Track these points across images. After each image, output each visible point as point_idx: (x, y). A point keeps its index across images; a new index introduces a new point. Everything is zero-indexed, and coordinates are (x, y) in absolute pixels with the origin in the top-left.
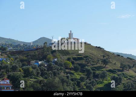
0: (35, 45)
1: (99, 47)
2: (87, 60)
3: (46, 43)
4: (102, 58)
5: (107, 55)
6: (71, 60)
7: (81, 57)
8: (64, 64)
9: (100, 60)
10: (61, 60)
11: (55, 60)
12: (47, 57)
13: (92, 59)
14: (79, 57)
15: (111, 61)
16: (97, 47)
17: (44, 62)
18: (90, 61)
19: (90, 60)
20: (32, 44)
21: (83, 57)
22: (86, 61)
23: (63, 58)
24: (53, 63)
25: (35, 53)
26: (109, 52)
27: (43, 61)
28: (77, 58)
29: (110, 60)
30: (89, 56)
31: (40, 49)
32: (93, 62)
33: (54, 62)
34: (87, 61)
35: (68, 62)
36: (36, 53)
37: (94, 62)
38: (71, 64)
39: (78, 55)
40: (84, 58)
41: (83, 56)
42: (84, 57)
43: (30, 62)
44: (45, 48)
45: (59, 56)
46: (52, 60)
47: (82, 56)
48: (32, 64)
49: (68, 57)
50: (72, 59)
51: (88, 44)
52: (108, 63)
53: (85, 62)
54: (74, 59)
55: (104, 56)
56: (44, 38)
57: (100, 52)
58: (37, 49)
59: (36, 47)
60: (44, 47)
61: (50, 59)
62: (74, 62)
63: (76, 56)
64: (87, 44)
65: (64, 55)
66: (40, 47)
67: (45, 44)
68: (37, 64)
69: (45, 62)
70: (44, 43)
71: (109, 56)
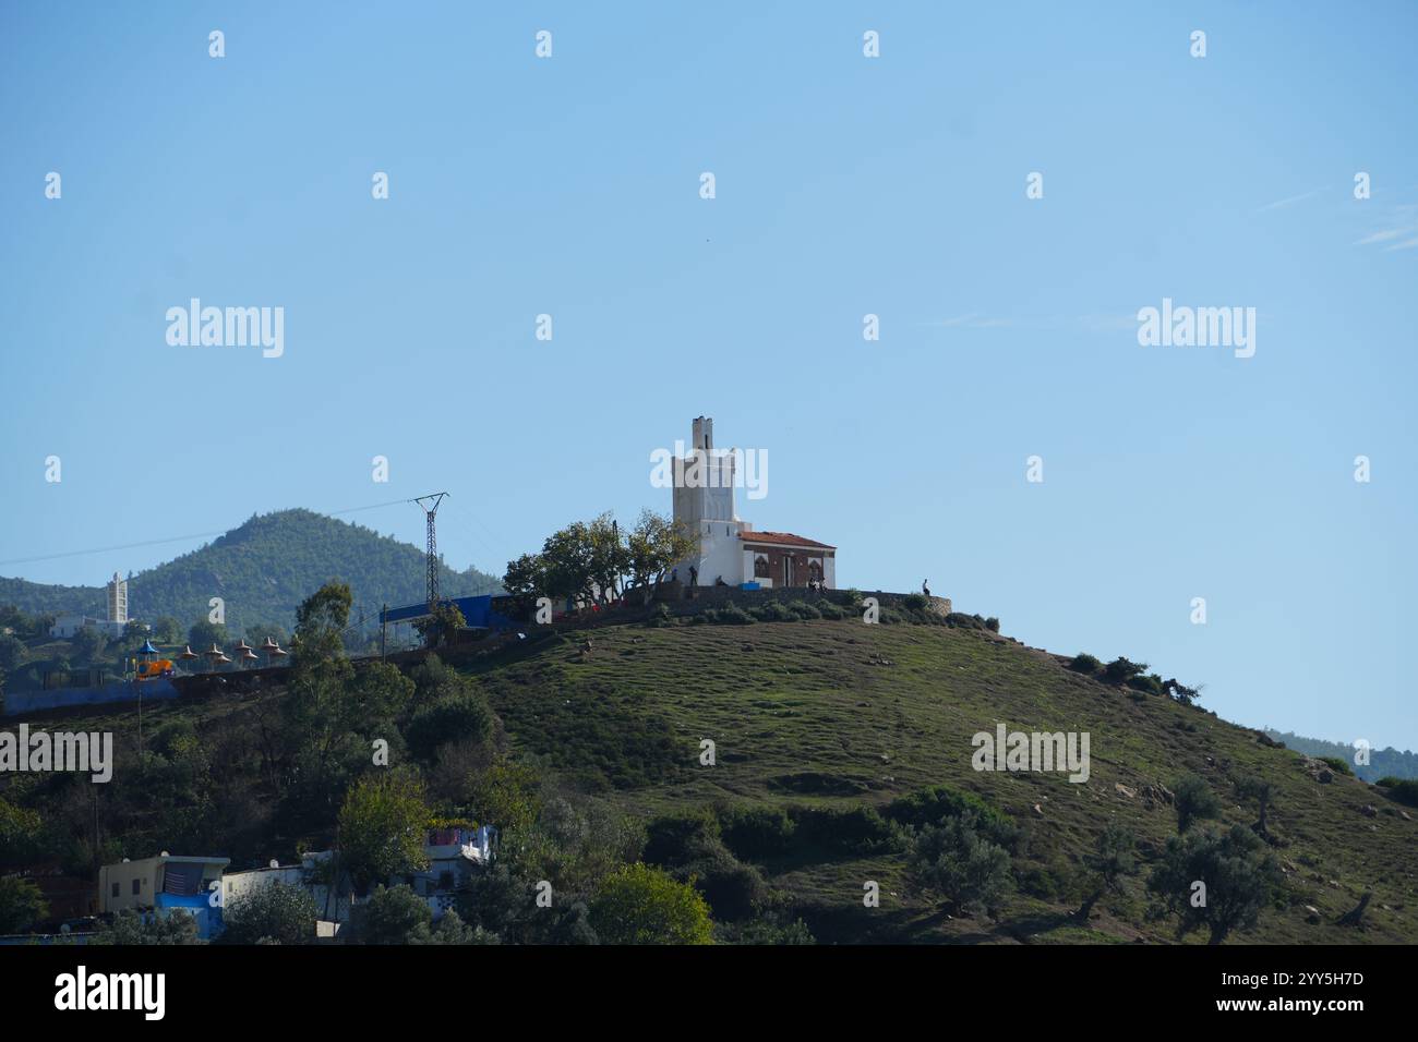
0: (162, 629)
1: (1121, 672)
2: (931, 850)
3: (330, 599)
4: (1163, 826)
5: (1243, 792)
6: (706, 855)
7: (856, 817)
8: (595, 912)
9: (1126, 859)
10: (554, 854)
11: (471, 851)
12: (347, 809)
13: (1010, 842)
14: (821, 816)
15: (1300, 879)
16: (1084, 664)
17: (292, 875)
18: (979, 871)
19: (982, 850)
20: (121, 619)
21: (887, 812)
22: (929, 880)
23: (576, 822)
24: (432, 904)
25: (161, 745)
26: (1262, 738)
27: (288, 859)
28: (788, 825)
29: (1287, 857)
30: (970, 798)
31: (238, 682)
32: (1030, 885)
33: (446, 880)
34: (938, 880)
35: (658, 881)
36: (183, 745)
37: (1042, 895)
38: (700, 907)
39: (810, 784)
40: (904, 836)
41: (888, 797)
42: (901, 812)
43: (89, 876)
44: (319, 673)
45: (529, 789)
46: (419, 855)
47: (867, 804)
48: (127, 900)
49: (657, 803)
50: (716, 844)
51: (958, 620)
52: (1245, 899)
53: (914, 887)
54: (748, 836)
55: (1188, 808)
56: (297, 525)
57: (1136, 741)
58: (195, 689)
59: (183, 660)
60: (308, 655)
61: (383, 833)
62: (740, 877)
63: (773, 802)
64: (937, 620)
65: (594, 788)
66: (236, 650)
67: (324, 623)
68: (191, 911)
69: (312, 880)
70: (310, 606)
71: (1263, 793)
